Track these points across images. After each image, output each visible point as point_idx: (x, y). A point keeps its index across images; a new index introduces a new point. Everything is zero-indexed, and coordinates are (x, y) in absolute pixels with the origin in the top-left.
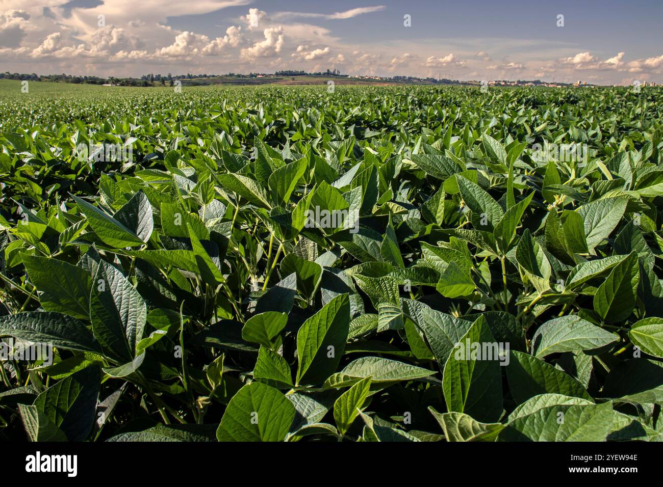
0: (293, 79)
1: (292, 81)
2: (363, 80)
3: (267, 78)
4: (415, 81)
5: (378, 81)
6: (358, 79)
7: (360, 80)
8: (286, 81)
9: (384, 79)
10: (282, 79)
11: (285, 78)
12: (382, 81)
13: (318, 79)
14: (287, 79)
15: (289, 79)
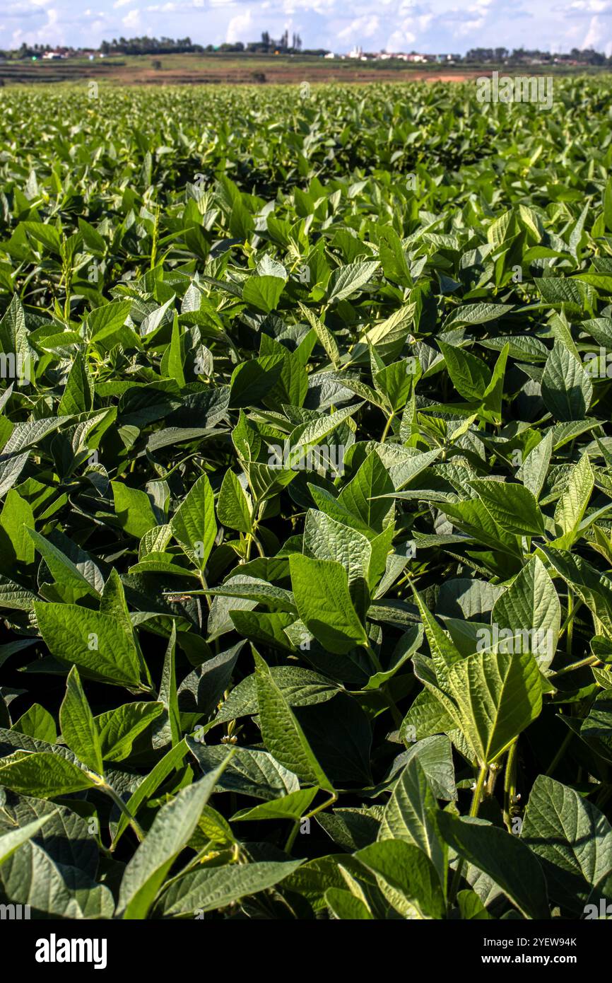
0: (158, 65)
1: (153, 73)
2: (374, 65)
3: (75, 62)
4: (535, 61)
5: (419, 68)
6: (357, 63)
7: (364, 65)
8: (135, 70)
9: (439, 60)
10: (122, 64)
11: (131, 61)
12: (433, 66)
13: (234, 65)
14: (138, 64)
15: (145, 64)
